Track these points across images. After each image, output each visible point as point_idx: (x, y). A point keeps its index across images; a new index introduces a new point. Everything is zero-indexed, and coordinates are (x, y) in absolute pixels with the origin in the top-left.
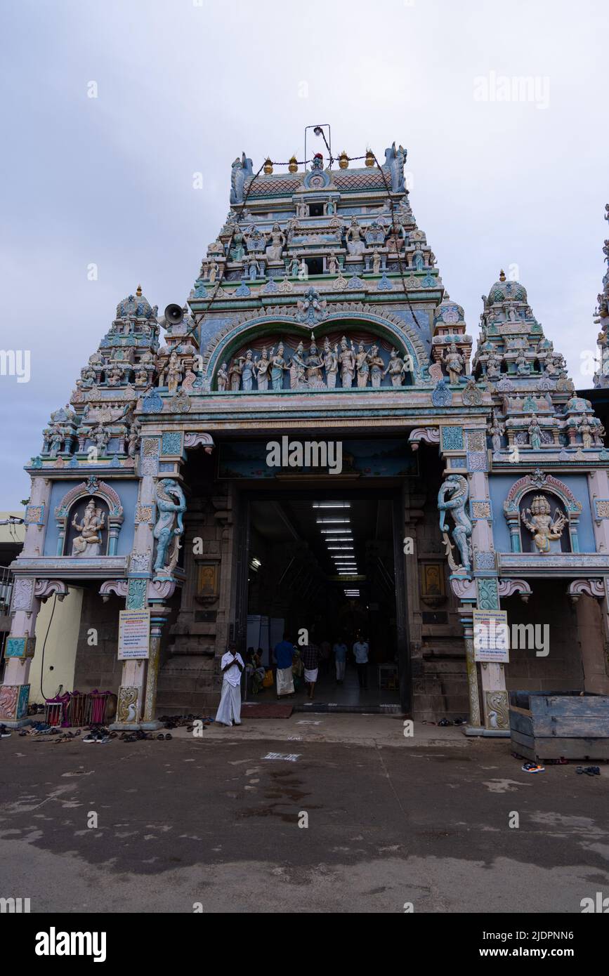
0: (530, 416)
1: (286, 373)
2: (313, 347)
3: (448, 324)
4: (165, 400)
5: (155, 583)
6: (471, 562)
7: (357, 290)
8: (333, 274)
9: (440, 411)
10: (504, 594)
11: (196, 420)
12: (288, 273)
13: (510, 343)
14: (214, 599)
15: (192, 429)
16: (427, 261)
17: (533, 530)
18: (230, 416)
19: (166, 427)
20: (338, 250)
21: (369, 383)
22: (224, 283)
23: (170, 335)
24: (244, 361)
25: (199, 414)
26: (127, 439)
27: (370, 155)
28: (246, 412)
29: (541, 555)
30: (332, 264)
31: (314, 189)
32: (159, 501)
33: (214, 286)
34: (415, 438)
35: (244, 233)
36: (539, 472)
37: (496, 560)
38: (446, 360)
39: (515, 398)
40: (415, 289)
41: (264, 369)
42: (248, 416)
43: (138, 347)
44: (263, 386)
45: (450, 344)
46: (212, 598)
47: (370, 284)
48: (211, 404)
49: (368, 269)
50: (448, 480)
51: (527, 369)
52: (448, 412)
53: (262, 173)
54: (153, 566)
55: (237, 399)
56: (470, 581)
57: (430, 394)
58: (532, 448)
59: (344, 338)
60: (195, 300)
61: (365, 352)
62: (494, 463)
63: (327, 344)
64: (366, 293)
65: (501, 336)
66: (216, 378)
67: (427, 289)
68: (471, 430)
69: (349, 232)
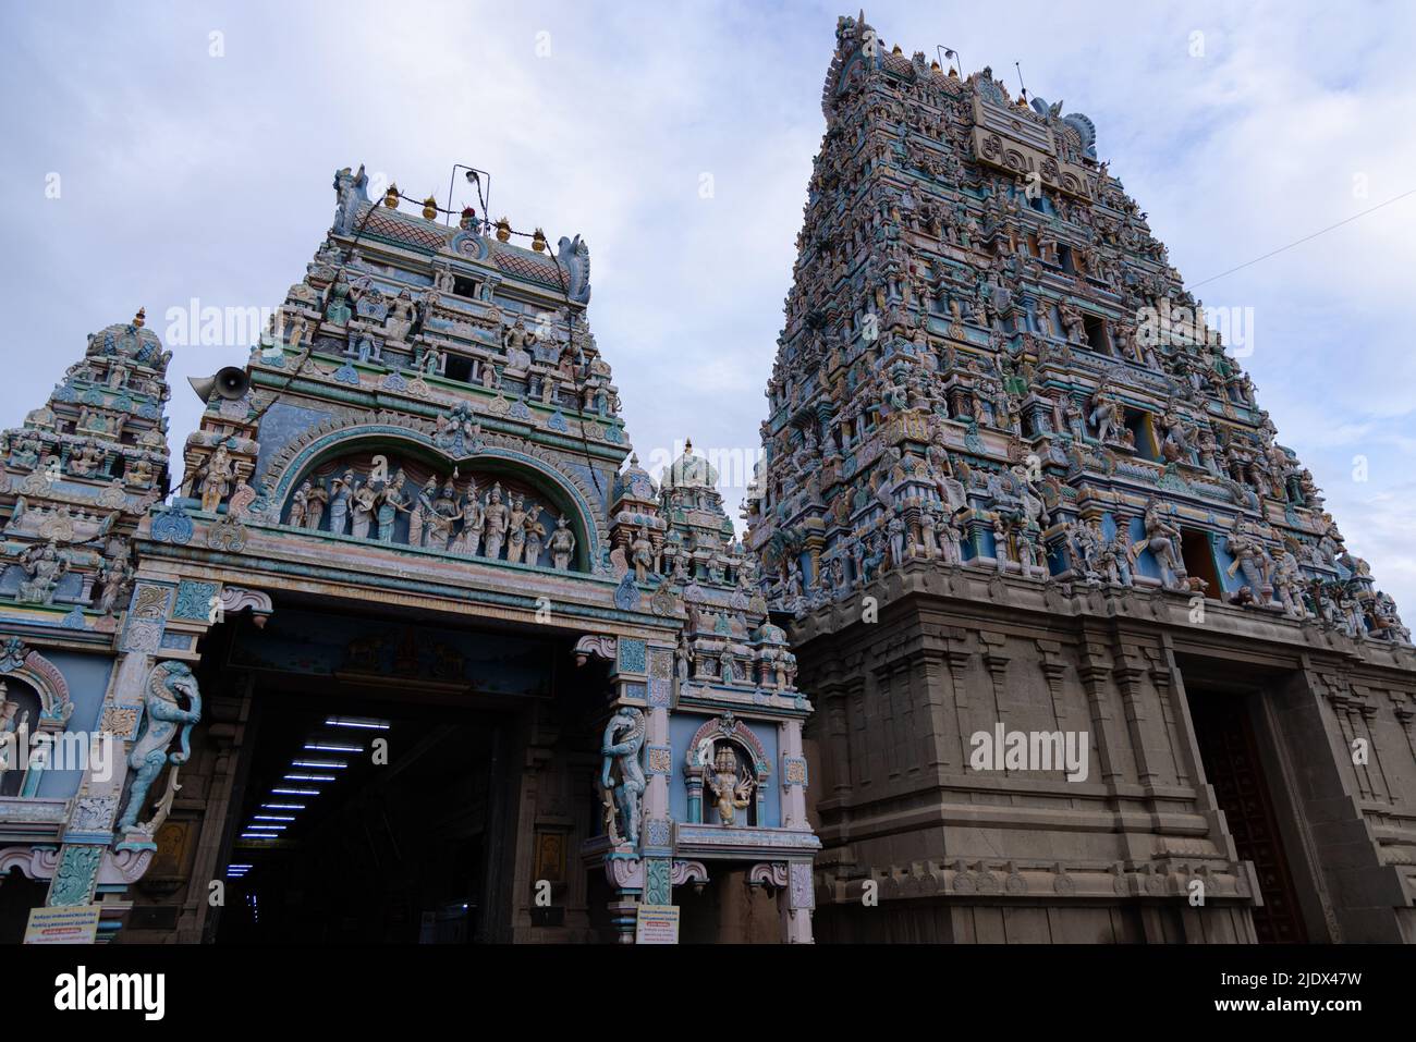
0: (722, 639)
1: (402, 519)
2: (449, 487)
3: (638, 499)
4: (196, 524)
5: (117, 853)
7: (521, 420)
8: (487, 387)
9: (622, 616)
10: (676, 881)
11: (250, 567)
12: (423, 367)
13: (701, 539)
14: (178, 884)
15: (240, 581)
16: (610, 406)
17: (718, 794)
18: (313, 572)
19: (189, 570)
20: (496, 356)
21: (523, 558)
22: (314, 353)
23: (213, 414)
24: (339, 485)
25: (259, 558)
26: (104, 579)
27: (539, 236)
28: (341, 570)
29: (725, 828)
30: (487, 375)
31: (465, 257)
32: (154, 700)
33: (299, 354)
34: (584, 649)
35: (352, 284)
36: (730, 715)
37: (673, 830)
38: (634, 547)
39: (704, 612)
40: (596, 440)
41: (369, 505)
42: (346, 576)
43: (134, 416)
44: (361, 530)
45: (640, 527)
46: (176, 882)
47: (538, 417)
48: (284, 546)
49: (533, 393)
50: (620, 714)
51: (719, 577)
52: (633, 619)
53: (382, 204)
54: (117, 821)
55: (329, 545)
56: (636, 862)
57: (612, 589)
58: (722, 683)
59: (498, 484)
60: (263, 367)
61: (523, 511)
62: (681, 697)
63: (472, 489)
64: (533, 428)
65: (688, 526)
66: (290, 502)
67: (611, 443)
68: (656, 649)
69: (510, 333)
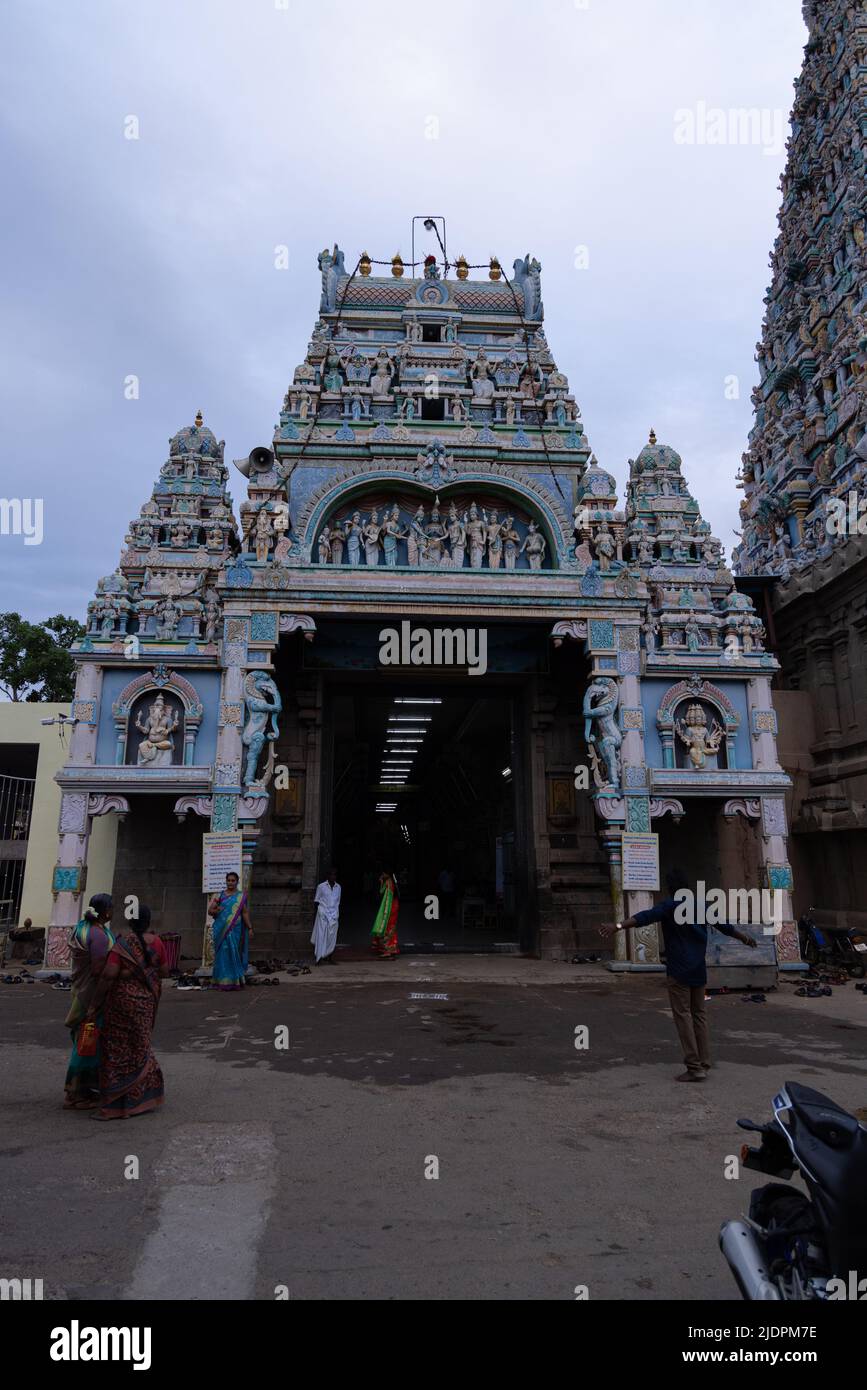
0: (687, 611)
1: (401, 544)
2: (435, 513)
3: (597, 497)
4: (254, 571)
5: (246, 799)
6: (620, 778)
7: (488, 445)
8: (457, 421)
9: (588, 602)
10: (655, 814)
11: (295, 599)
12: (402, 415)
13: (664, 522)
14: (297, 819)
15: (290, 609)
16: (569, 414)
17: (688, 744)
18: (339, 596)
19: (256, 606)
20: (463, 391)
21: (503, 563)
22: (319, 421)
23: (254, 486)
24: (350, 526)
25: (300, 591)
26: (205, 619)
27: (495, 265)
28: (358, 592)
29: (697, 771)
30: (456, 409)
31: (429, 305)
32: (250, 698)
33: (307, 424)
34: (559, 633)
35: (341, 354)
36: (696, 677)
37: (648, 775)
38: (596, 541)
39: (669, 589)
40: (557, 449)
41: (374, 537)
42: (362, 597)
43: (206, 497)
44: (372, 558)
45: (600, 522)
46: (295, 817)
47: (506, 439)
48: (316, 580)
49: (498, 418)
50: (596, 684)
51: (683, 555)
52: (598, 603)
53: (358, 274)
54: (242, 779)
55: (347, 575)
56: (619, 800)
57: (578, 581)
58: (689, 650)
59: (474, 504)
60: (284, 441)
61: (498, 523)
62: (648, 665)
63: (453, 512)
64: (500, 449)
65: (653, 512)
66: (316, 545)
67: (571, 450)
68: (623, 627)
69: (474, 366)
